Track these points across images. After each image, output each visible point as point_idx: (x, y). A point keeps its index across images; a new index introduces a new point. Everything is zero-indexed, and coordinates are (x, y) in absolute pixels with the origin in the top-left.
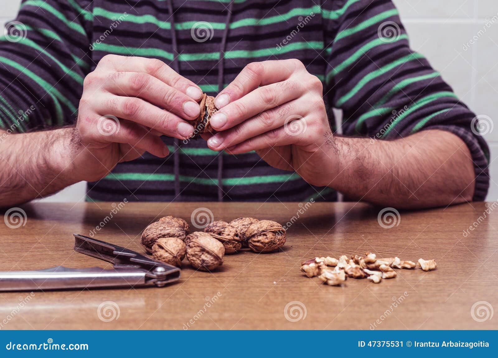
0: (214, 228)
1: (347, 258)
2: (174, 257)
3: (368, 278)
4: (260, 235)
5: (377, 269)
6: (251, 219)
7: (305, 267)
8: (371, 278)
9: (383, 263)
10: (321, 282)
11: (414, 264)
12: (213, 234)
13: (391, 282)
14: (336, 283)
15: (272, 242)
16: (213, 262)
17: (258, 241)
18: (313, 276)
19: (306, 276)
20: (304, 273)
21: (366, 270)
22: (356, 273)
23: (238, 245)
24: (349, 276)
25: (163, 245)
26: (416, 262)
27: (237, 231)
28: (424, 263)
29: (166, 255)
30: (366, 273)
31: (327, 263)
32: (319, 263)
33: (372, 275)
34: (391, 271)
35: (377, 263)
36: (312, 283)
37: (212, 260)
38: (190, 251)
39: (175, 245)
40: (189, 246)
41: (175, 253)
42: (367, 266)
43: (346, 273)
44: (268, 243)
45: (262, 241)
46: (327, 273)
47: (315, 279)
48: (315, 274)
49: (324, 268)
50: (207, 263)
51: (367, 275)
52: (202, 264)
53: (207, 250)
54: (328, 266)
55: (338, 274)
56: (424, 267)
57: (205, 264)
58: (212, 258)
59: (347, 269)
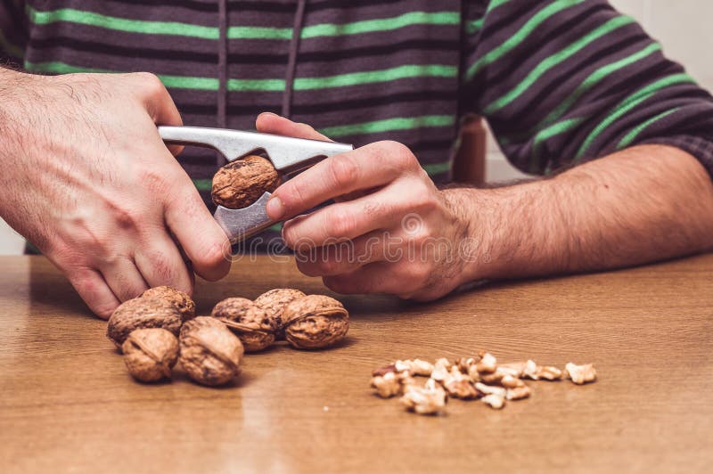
0: (228, 310)
1: (447, 363)
2: (159, 363)
3: (485, 400)
4: (305, 321)
5: (497, 383)
6: (293, 291)
7: (378, 381)
9: (508, 372)
10: (402, 408)
11: (558, 372)
12: (227, 321)
13: (522, 404)
14: (429, 410)
15: (324, 333)
16: (224, 371)
17: (301, 331)
18: (392, 396)
19: (378, 395)
20: (375, 390)
21: (480, 386)
22: (463, 390)
23: (269, 337)
24: (451, 396)
25: (140, 342)
26: (562, 367)
27: (266, 315)
28: (576, 371)
29: (145, 359)
30: (479, 391)
31: (414, 370)
32: (402, 372)
33: (490, 394)
34: (522, 387)
35: (498, 374)
36: (389, 408)
37: (221, 369)
38: (184, 351)
39: (159, 343)
40: (184, 343)
41: (160, 356)
42: (480, 378)
43: (446, 389)
44: (316, 334)
45: (307, 331)
47: (393, 401)
48: (395, 392)
49: (410, 384)
50: (213, 374)
51: (481, 395)
52: (205, 375)
53: (213, 350)
54: (415, 375)
55: (434, 395)
56: (576, 378)
57: (209, 376)
58: (221, 365)
59: (448, 384)
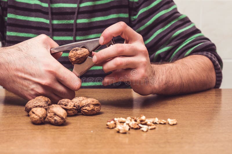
0: (63, 102)
1: (130, 118)
2: (40, 118)
3: (141, 129)
4: (87, 106)
5: (146, 124)
6: (83, 97)
7: (108, 123)
9: (149, 121)
10: (116, 131)
11: (165, 121)
12: (62, 106)
13: (153, 131)
14: (124, 132)
15: (93, 110)
16: (61, 120)
17: (86, 109)
18: (113, 128)
19: (108, 128)
20: (107, 127)
22: (135, 126)
23: (75, 111)
24: (131, 128)
25: (34, 111)
26: (166, 120)
27: (75, 104)
28: (170, 121)
29: (36, 117)
30: (140, 126)
32: (116, 121)
33: (143, 127)
34: (153, 125)
35: (146, 121)
36: (112, 132)
37: (60, 120)
38: (49, 115)
39: (40, 112)
40: (48, 112)
41: (41, 116)
42: (140, 123)
43: (129, 126)
44: (90, 110)
45: (88, 109)
46: (119, 127)
50: (57, 121)
51: (140, 127)
52: (55, 122)
53: (57, 114)
54: (121, 122)
55: (125, 127)
56: (170, 123)
57: (56, 122)
58: (60, 119)
59: (130, 125)
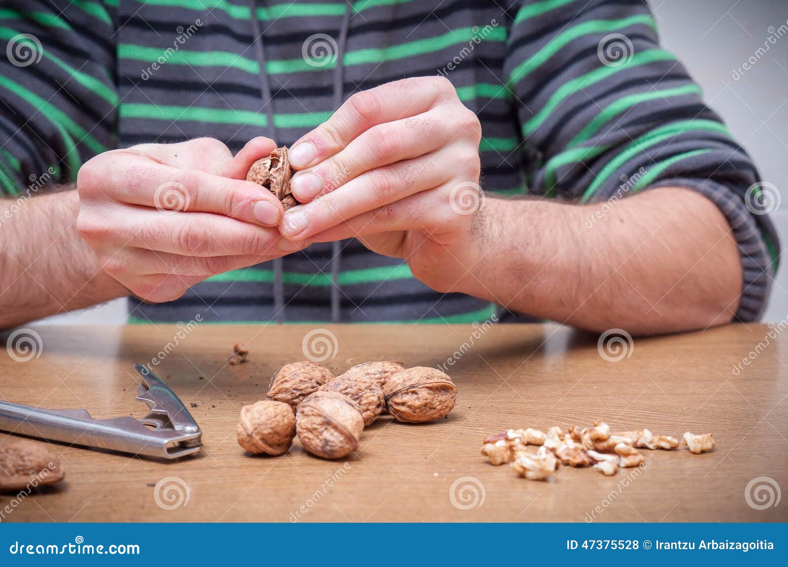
1: (559, 432)
3: (595, 466)
4: (407, 393)
5: (610, 450)
7: (489, 447)
8: (600, 466)
9: (622, 441)
10: (517, 474)
11: (675, 441)
14: (540, 475)
15: (428, 406)
16: (344, 444)
18: (503, 463)
19: (490, 463)
20: (486, 458)
21: (593, 453)
22: (575, 457)
24: (562, 464)
26: (679, 436)
28: (693, 440)
30: (592, 458)
31: (526, 439)
32: (513, 440)
33: (602, 461)
34: (635, 455)
35: (611, 441)
36: (501, 474)
37: (342, 441)
38: (302, 421)
40: (302, 412)
42: (593, 445)
43: (557, 457)
44: (420, 407)
46: (525, 459)
47: (503, 467)
48: (506, 460)
49: (521, 450)
51: (594, 462)
54: (528, 444)
55: (544, 460)
56: (692, 446)
57: (328, 448)
59: (559, 452)
